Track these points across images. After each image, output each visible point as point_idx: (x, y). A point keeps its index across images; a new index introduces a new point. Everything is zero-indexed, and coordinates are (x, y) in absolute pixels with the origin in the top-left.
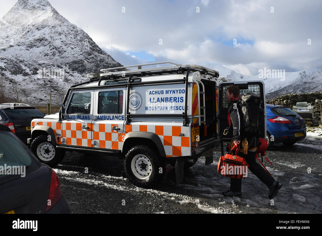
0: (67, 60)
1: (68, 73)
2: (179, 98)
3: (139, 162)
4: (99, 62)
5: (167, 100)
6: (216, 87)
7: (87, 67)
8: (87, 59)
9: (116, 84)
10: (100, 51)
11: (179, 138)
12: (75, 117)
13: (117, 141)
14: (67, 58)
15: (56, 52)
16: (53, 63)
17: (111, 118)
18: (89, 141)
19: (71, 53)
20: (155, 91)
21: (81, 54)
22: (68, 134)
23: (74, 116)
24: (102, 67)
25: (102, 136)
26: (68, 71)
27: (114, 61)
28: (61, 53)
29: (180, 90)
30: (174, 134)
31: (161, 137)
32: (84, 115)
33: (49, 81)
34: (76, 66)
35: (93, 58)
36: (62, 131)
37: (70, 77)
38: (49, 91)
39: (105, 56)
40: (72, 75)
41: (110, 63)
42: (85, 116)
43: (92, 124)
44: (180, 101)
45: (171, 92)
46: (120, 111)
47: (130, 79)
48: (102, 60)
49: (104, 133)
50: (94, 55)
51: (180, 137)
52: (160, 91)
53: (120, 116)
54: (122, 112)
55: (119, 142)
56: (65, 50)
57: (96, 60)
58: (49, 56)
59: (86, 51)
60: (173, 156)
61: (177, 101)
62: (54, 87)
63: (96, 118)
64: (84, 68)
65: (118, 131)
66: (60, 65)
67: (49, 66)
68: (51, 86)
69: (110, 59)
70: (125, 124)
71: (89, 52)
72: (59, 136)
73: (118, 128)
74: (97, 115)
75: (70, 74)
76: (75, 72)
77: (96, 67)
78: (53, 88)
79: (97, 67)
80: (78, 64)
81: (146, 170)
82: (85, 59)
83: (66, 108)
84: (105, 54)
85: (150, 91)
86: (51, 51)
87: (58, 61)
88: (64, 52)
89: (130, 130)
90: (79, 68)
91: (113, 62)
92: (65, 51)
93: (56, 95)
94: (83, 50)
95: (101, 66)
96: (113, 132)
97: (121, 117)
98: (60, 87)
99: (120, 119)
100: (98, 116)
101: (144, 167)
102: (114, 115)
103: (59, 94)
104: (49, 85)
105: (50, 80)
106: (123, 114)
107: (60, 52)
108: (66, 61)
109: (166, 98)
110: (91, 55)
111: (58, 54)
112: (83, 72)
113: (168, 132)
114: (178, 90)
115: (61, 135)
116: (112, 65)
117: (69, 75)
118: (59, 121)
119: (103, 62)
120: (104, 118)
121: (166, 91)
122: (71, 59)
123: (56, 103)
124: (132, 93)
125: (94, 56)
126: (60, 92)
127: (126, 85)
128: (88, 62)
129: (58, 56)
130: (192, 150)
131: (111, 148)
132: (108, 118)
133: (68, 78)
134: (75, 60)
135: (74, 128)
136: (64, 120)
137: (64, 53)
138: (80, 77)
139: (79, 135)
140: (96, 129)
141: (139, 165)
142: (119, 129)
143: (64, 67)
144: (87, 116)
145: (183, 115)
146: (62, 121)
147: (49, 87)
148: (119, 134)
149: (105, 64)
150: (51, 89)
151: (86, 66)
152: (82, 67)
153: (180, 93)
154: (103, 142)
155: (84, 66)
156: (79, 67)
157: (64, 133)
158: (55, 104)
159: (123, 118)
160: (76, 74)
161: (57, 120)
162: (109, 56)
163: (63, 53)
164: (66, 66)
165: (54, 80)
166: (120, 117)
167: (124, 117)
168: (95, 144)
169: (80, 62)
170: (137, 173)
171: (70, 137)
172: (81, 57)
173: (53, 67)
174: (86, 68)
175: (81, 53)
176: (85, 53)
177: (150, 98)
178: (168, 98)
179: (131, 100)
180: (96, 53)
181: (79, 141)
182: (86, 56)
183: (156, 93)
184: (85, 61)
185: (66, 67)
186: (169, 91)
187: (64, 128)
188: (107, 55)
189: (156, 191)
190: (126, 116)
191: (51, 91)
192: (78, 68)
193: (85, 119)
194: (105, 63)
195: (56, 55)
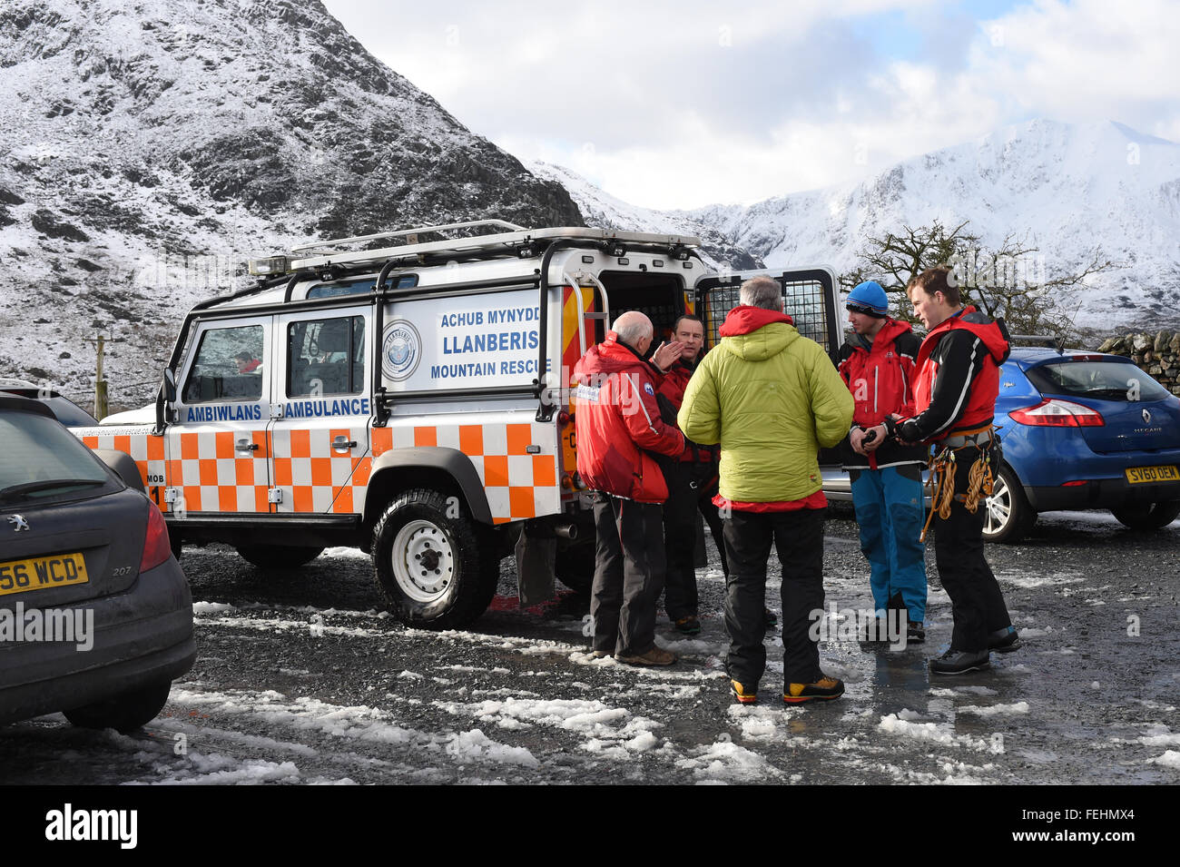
0: (185, 138)
1: (190, 211)
2: (525, 333)
3: (417, 548)
4: (367, 142)
5: (492, 343)
6: (685, 293)
7: (298, 175)
8: (300, 123)
9: (341, 294)
10: (376, 78)
11: (527, 461)
12: (213, 413)
13: (350, 483)
14: (179, 121)
15: (114, 90)
16: (100, 155)
17: (330, 409)
18: (261, 492)
19: (202, 94)
20: (459, 315)
21: (261, 99)
22: (191, 473)
23: (207, 408)
24: (385, 168)
25: (302, 472)
26: (191, 198)
27: (458, 130)
28: (146, 95)
29: (528, 310)
30: (513, 450)
31: (478, 462)
32: (243, 404)
33: (84, 264)
34: (235, 171)
35: (332, 116)
36: (169, 464)
37: (203, 232)
38: (85, 323)
39: (405, 104)
40: (213, 226)
41: (432, 143)
42: (246, 407)
43: (267, 434)
44: (530, 345)
45: (502, 316)
46: (354, 387)
47: (384, 278)
48: (387, 128)
49: (309, 460)
50: (336, 99)
51: (530, 457)
52: (473, 314)
53: (356, 401)
54: (361, 389)
55: (354, 487)
56: (168, 77)
57: (349, 130)
58: (74, 116)
59: (291, 75)
60: (513, 520)
61: (521, 346)
62: (112, 300)
63: (280, 411)
64: (281, 179)
65: (349, 452)
66: (144, 167)
67: (79, 177)
68: (94, 293)
69: (434, 122)
70: (370, 426)
71: (311, 81)
72: (158, 484)
73: (349, 438)
74: (285, 401)
75: (200, 217)
76: (230, 203)
77: (354, 169)
78: (105, 300)
79: (361, 171)
80: (250, 156)
81: (438, 572)
82: (286, 126)
83: (180, 380)
84: (403, 89)
85: (445, 317)
86: (85, 87)
87: (129, 140)
88: (163, 89)
89: (388, 446)
90: (254, 183)
91: (453, 138)
92: (168, 85)
93: (122, 346)
94: (272, 75)
95: (379, 161)
96: (334, 455)
97: (358, 403)
98: (149, 294)
99: (356, 410)
100: (289, 404)
101: (431, 561)
102: (339, 399)
103: (142, 337)
104: (84, 289)
105: (84, 257)
106: (366, 393)
107: (137, 90)
108: (175, 144)
109: (490, 336)
110: (323, 100)
111: (129, 102)
112: (276, 206)
113: (495, 445)
114: (505, 311)
115: (164, 478)
116: (444, 153)
117: (199, 225)
118: (156, 431)
119: (391, 138)
120: (307, 409)
121: (490, 313)
122: (206, 131)
123: (125, 394)
124: (390, 324)
125: (336, 104)
126: (149, 323)
127: (371, 298)
128: (305, 140)
129: (129, 111)
130: (563, 497)
131: (331, 511)
132: (318, 411)
133: (193, 239)
134: (227, 132)
135: (207, 451)
136: (175, 424)
137: (164, 94)
138: (260, 233)
139: (226, 472)
140: (281, 449)
141: (418, 557)
142: (354, 445)
143: (165, 175)
144: (251, 407)
145: (534, 387)
146: (167, 431)
147: (81, 296)
148: (353, 459)
149: (407, 153)
150: (94, 312)
151: (291, 170)
152: (271, 175)
153: (527, 319)
154: (303, 494)
155: (280, 165)
156: (253, 173)
157: (174, 470)
158: (123, 398)
159: (367, 406)
160: (237, 216)
161: (151, 428)
162: (424, 100)
163: (157, 96)
164: (176, 172)
165: (113, 257)
166: (355, 404)
167: (369, 403)
168: (279, 502)
169: (260, 145)
170: (412, 585)
171: (197, 483)
172: (263, 117)
173: (102, 179)
174: (293, 181)
175: (263, 90)
176: (287, 90)
177: (446, 339)
178: (494, 336)
179: (387, 346)
180: (352, 90)
181: (227, 494)
182: (291, 106)
183: (462, 322)
184: (287, 138)
185: (180, 178)
186: (498, 313)
187: (174, 450)
188: (417, 95)
189: (465, 635)
190: (374, 402)
191: (98, 324)
192: (246, 181)
193: (246, 419)
194: (406, 143)
195: (115, 110)
